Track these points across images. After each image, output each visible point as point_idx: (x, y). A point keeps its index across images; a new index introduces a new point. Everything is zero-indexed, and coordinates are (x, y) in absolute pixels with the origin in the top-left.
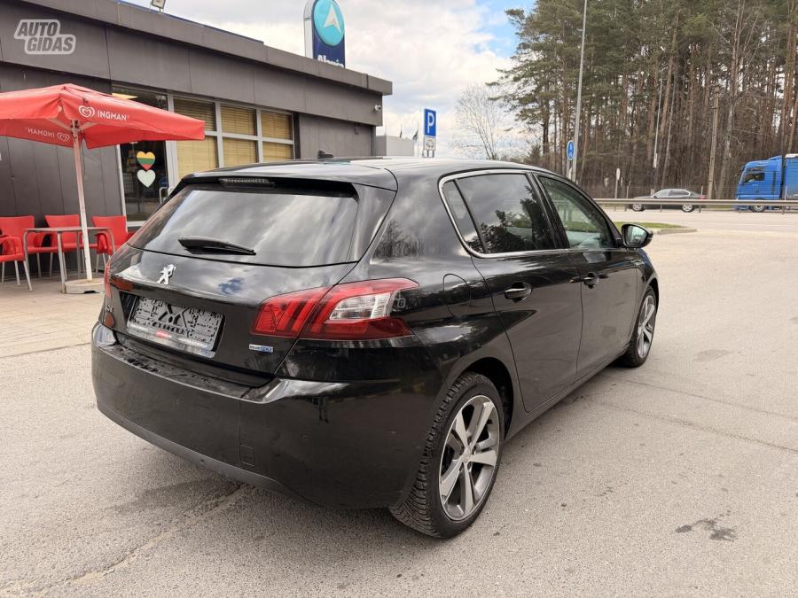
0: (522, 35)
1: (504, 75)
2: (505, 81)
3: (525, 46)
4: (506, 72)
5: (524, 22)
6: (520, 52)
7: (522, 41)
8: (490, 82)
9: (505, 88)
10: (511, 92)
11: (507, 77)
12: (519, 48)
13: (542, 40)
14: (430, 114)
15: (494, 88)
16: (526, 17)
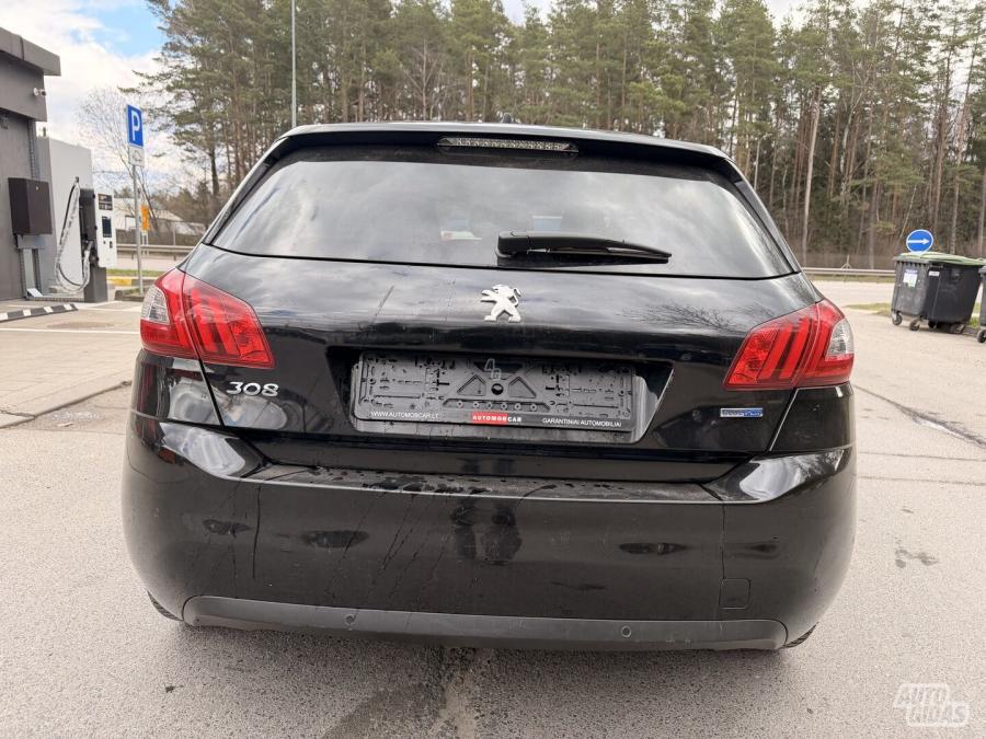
0: (169, 32)
1: (146, 81)
2: (148, 88)
3: (174, 47)
4: (148, 77)
5: (170, 14)
6: (166, 53)
7: (169, 41)
8: (126, 87)
9: (150, 100)
10: (159, 104)
11: (151, 84)
12: (165, 48)
13: (198, 44)
14: (134, 114)
15: (131, 95)
16: (174, 7)
